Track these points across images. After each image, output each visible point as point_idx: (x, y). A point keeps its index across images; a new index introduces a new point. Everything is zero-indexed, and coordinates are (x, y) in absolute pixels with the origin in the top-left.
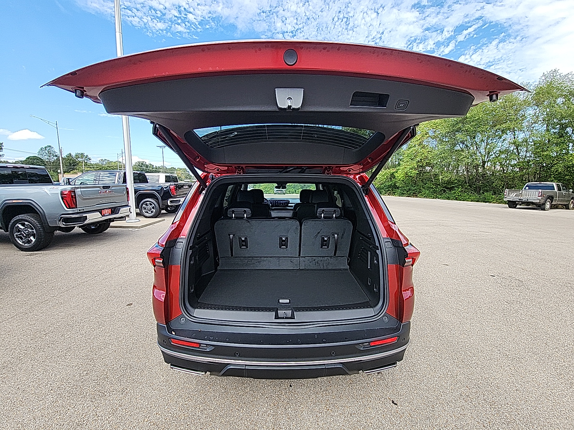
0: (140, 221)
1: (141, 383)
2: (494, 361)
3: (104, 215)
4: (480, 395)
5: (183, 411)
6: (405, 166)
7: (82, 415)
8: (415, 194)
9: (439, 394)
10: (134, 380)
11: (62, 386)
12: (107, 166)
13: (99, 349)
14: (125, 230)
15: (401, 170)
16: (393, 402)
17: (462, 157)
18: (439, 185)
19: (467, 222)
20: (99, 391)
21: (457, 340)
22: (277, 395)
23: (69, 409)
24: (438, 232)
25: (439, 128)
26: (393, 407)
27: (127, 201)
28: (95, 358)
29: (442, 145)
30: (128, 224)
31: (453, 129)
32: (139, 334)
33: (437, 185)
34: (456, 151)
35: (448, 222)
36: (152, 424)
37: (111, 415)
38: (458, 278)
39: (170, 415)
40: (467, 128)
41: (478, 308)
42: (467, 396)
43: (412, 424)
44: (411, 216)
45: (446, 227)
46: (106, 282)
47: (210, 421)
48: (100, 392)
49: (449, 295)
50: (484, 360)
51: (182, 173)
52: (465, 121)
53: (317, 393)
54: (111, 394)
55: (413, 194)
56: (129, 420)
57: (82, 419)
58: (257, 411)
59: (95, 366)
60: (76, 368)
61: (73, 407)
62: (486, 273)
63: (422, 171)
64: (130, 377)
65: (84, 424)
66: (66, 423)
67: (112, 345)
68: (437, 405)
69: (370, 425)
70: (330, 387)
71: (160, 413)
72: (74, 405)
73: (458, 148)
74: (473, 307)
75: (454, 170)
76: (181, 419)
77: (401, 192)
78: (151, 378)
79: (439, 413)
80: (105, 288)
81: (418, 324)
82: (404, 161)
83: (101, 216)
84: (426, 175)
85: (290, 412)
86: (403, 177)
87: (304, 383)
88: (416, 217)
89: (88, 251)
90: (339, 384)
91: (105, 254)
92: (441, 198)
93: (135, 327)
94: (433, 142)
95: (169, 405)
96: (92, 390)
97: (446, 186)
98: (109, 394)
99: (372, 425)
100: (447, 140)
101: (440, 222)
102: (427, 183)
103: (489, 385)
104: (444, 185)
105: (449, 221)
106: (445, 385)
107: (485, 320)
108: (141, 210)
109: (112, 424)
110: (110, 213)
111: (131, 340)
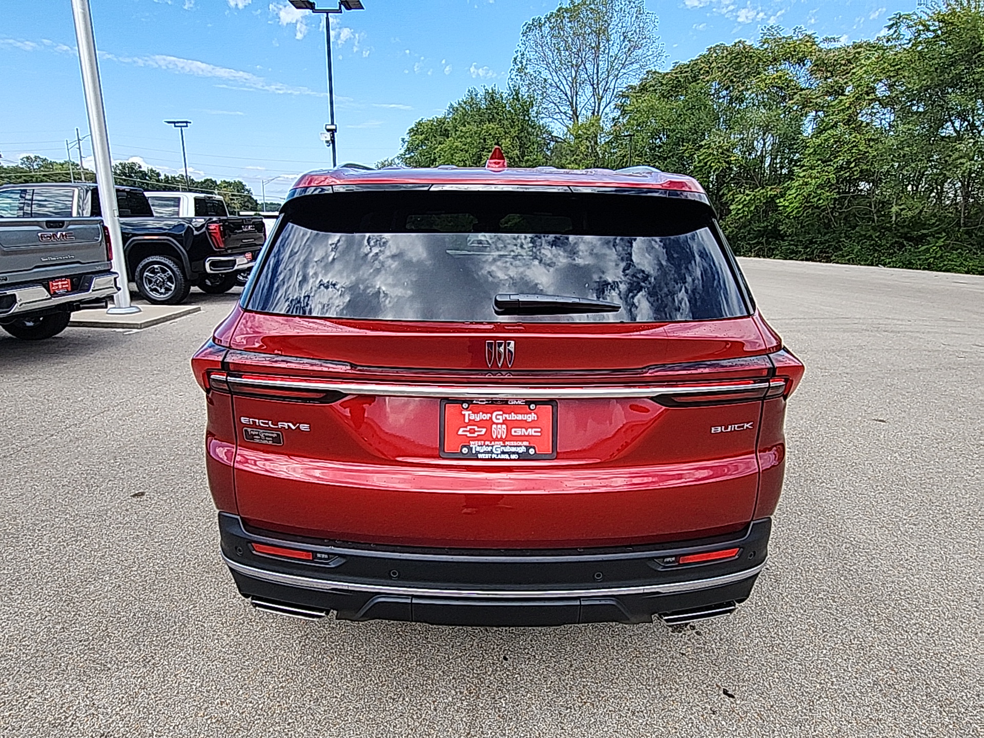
0: (140, 311)
1: (182, 648)
2: (961, 621)
3: (55, 293)
4: (918, 685)
5: (278, 700)
6: (806, 180)
7: (62, 708)
8: (825, 252)
9: (827, 680)
10: (166, 641)
11: (11, 653)
12: (42, 173)
13: (82, 582)
14: (107, 332)
15: (794, 191)
16: (725, 692)
17: (957, 155)
18: (889, 229)
19: (949, 324)
20: (94, 661)
21: (882, 577)
22: (476, 675)
23: (30, 697)
24: (873, 344)
25: (904, 77)
26: (724, 701)
27: (108, 260)
28: (76, 599)
29: (909, 123)
30: (112, 318)
31: (942, 78)
32: (167, 555)
33: (882, 229)
34: (942, 140)
35: (900, 322)
36: (214, 721)
37: (124, 706)
38: (904, 450)
39: (251, 705)
40: (977, 77)
41: (942, 514)
42: (889, 685)
43: (763, 732)
44: (808, 308)
45: (891, 335)
46: (78, 446)
47: (335, 717)
48: (98, 664)
49: (877, 486)
50: (938, 618)
51: (233, 195)
52: (976, 55)
53: (562, 673)
54: (120, 667)
55: (821, 252)
56: (164, 713)
57: (61, 713)
58: (434, 702)
59: (79, 615)
60: (38, 617)
61: (39, 692)
62: (975, 439)
63: (849, 192)
64: (157, 637)
65: (66, 723)
66: (26, 724)
67: (111, 574)
68: (821, 700)
69: (674, 731)
70: (592, 661)
71: (228, 701)
72: (42, 689)
73: (948, 130)
74: (931, 512)
75: (932, 191)
76: (274, 713)
77: (789, 249)
78: (203, 638)
79: (824, 714)
80: (77, 458)
81: (797, 544)
82: (804, 166)
83: (49, 296)
84: (858, 204)
85: (504, 705)
86: (797, 208)
87: (533, 654)
88: (821, 309)
89: (26, 378)
90: (610, 658)
91: (66, 386)
92: (889, 263)
93: (156, 540)
94: (884, 114)
95: (245, 689)
96: (79, 658)
97: (906, 234)
98: (115, 666)
99: (676, 732)
100: (921, 110)
101: (881, 322)
102: (857, 226)
103: (943, 667)
104: (901, 231)
105: (902, 320)
106: (844, 664)
107: (953, 539)
108: (140, 285)
109: (129, 721)
110: (70, 289)
111: (152, 565)
